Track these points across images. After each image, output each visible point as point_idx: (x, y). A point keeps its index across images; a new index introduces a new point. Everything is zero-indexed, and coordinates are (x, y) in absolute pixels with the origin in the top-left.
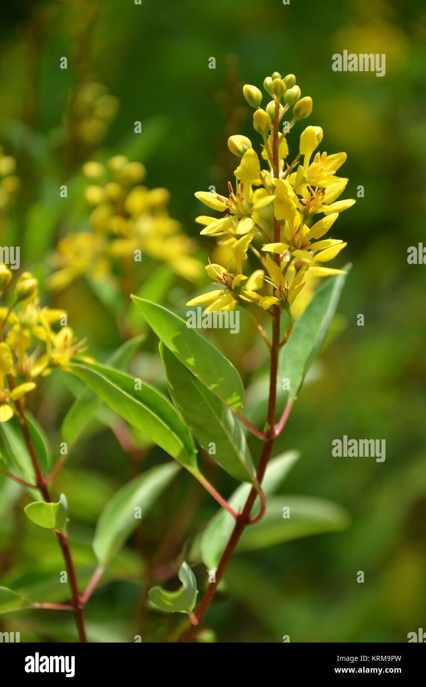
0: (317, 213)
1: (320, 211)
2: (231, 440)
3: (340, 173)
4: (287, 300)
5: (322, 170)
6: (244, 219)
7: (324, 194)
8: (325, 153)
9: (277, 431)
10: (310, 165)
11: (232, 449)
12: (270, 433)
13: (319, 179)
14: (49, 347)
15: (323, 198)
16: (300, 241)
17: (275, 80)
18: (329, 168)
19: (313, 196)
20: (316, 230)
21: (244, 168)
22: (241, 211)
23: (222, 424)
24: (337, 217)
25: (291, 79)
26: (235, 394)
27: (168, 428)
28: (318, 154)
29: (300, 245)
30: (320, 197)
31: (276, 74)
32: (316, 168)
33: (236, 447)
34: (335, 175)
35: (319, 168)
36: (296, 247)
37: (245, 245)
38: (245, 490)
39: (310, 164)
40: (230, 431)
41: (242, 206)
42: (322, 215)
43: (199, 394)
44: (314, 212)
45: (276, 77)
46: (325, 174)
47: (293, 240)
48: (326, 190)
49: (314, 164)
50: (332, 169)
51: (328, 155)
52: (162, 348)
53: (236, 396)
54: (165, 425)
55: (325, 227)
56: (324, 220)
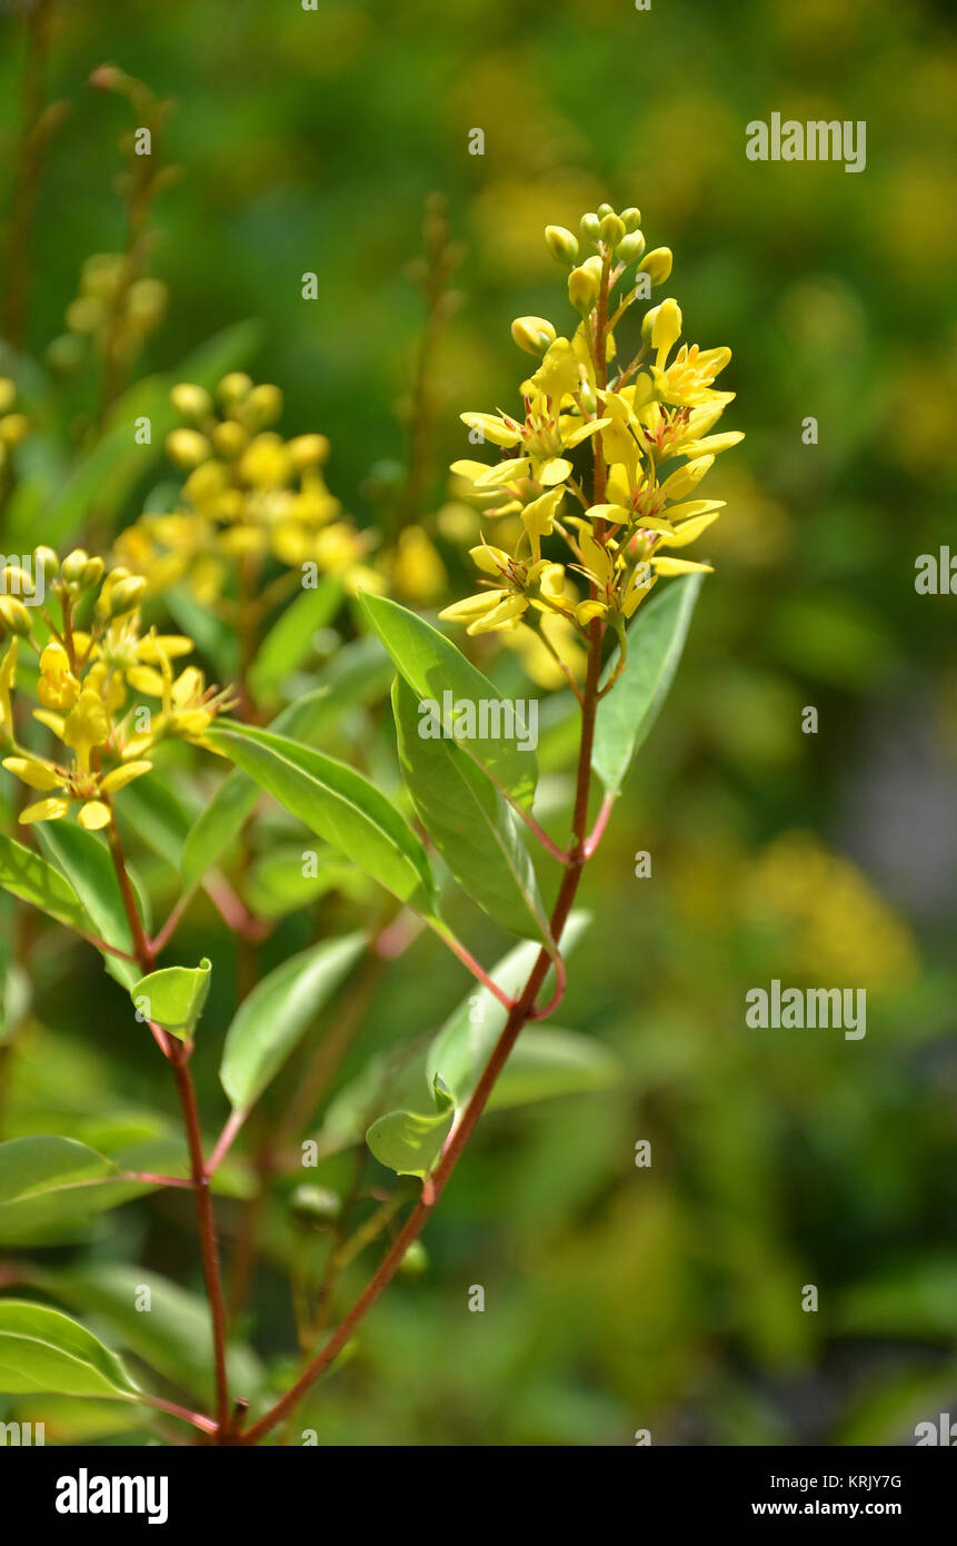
0: (673, 455)
1: (680, 452)
2: (511, 864)
3: (721, 383)
4: (618, 609)
5: (692, 376)
6: (553, 460)
7: (687, 421)
8: (696, 346)
9: (588, 851)
10: (666, 369)
11: (512, 879)
12: (576, 854)
13: (685, 391)
14: (166, 704)
15: (685, 430)
16: (651, 502)
17: (605, 219)
18: (701, 373)
19: (669, 425)
20: (674, 485)
21: (549, 371)
22: (546, 446)
23: (497, 835)
24: (713, 461)
25: (634, 215)
26: (525, 777)
27: (395, 844)
28: (685, 346)
29: (649, 510)
30: (681, 426)
31: (606, 207)
32: (680, 373)
33: (519, 879)
34: (710, 387)
35: (686, 373)
36: (642, 513)
37: (550, 508)
38: (528, 953)
39: (668, 365)
40: (509, 845)
41: (549, 437)
42: (685, 459)
43: (459, 777)
44: (670, 453)
45: (605, 214)
46: (696, 383)
47: (636, 501)
48: (691, 414)
49: (675, 366)
50: (706, 376)
51: (700, 351)
52: (397, 692)
53: (526, 781)
54: (389, 839)
55: (692, 479)
56: (690, 466)
